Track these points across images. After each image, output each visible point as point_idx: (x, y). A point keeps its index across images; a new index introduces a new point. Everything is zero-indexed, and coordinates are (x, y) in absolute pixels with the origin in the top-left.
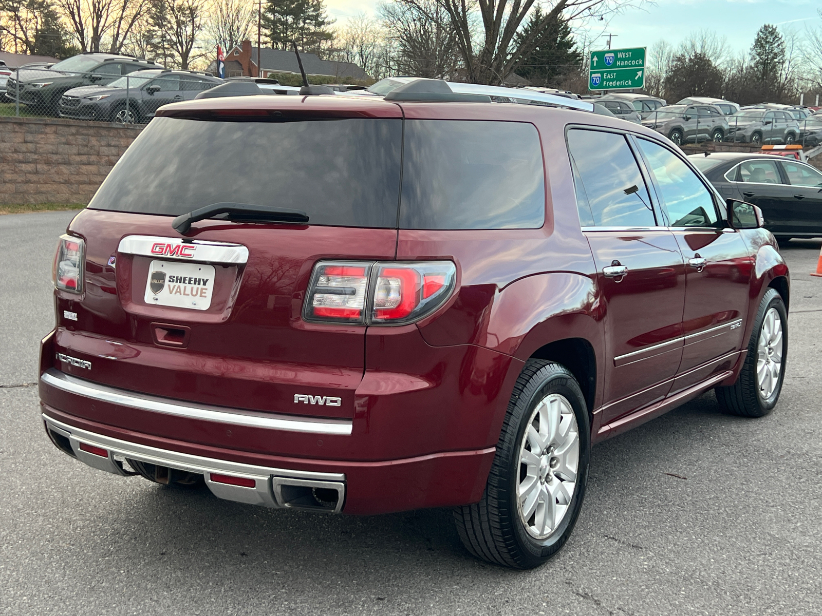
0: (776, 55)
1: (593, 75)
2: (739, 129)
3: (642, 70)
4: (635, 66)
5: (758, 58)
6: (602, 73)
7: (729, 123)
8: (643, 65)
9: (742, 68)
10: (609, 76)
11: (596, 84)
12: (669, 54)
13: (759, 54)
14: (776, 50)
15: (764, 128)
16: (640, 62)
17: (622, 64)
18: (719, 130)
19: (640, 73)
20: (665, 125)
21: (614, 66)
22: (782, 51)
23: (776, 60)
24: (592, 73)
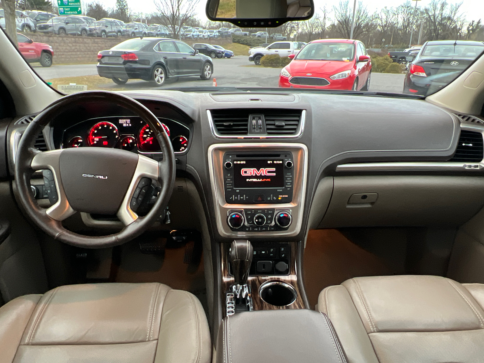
0: (125, 6)
1: (60, 9)
2: (127, 31)
3: (80, 7)
4: (77, 5)
5: (119, 7)
6: (64, 8)
7: (123, 29)
8: (80, 5)
9: (114, 10)
10: (67, 9)
11: (62, 12)
12: (86, 4)
13: (119, 5)
14: (125, 4)
15: (135, 31)
16: (79, 4)
17: (72, 4)
18: (120, 31)
19: (79, 9)
20: (98, 29)
21: (68, 5)
22: (126, 4)
23: (125, 8)
24: (59, 8)
